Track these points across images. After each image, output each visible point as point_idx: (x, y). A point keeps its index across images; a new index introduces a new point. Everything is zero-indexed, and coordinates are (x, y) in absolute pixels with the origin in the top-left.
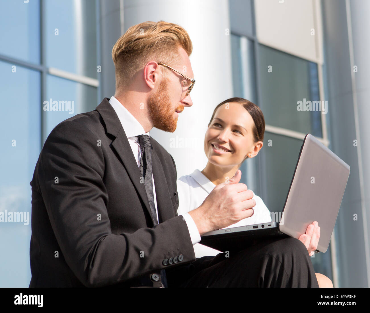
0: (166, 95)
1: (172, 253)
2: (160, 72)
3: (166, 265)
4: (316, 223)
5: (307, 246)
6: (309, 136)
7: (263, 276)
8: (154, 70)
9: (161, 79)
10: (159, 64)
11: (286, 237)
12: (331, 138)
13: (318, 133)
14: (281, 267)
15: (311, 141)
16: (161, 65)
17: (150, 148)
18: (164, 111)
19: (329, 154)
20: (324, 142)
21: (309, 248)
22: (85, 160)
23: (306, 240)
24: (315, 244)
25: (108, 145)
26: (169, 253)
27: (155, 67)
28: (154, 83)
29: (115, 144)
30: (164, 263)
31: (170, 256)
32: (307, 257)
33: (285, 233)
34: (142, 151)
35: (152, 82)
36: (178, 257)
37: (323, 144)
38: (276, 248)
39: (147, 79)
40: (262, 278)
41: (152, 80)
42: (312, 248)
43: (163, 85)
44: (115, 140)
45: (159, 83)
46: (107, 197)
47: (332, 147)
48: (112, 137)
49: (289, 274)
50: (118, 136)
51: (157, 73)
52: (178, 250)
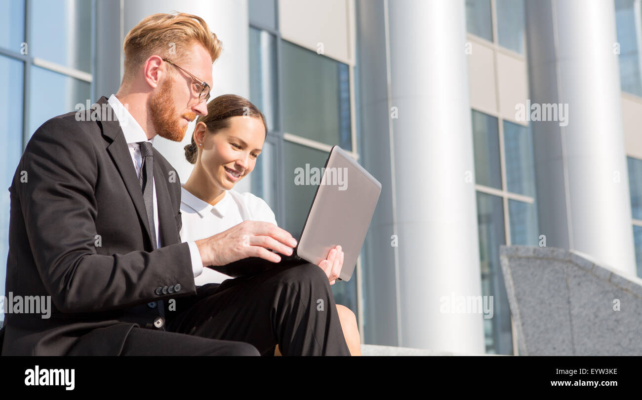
0: (170, 96)
1: (168, 282)
2: (165, 70)
3: (158, 294)
4: (339, 248)
5: (328, 273)
6: (336, 147)
7: (276, 307)
8: (157, 66)
9: (165, 77)
10: (164, 60)
11: (304, 262)
12: (362, 152)
13: (347, 146)
14: (296, 298)
15: (338, 153)
16: (167, 61)
17: (152, 158)
18: (166, 116)
19: (357, 169)
20: (354, 156)
21: (330, 276)
22: (75, 164)
23: (327, 267)
24: (338, 272)
25: (105, 148)
26: (163, 280)
27: (159, 63)
28: (155, 81)
29: (112, 148)
30: (157, 292)
31: (166, 285)
32: (327, 286)
33: (303, 258)
34: (142, 160)
35: (153, 80)
36: (174, 286)
37: (353, 158)
38: (293, 276)
39: (148, 76)
40: (274, 309)
41: (153, 78)
42: (334, 276)
43: (167, 85)
44: (113, 144)
45: (162, 82)
46: (96, 213)
47: (362, 162)
48: (109, 140)
49: (306, 305)
50: (116, 140)
51: (162, 70)
52: (174, 278)
